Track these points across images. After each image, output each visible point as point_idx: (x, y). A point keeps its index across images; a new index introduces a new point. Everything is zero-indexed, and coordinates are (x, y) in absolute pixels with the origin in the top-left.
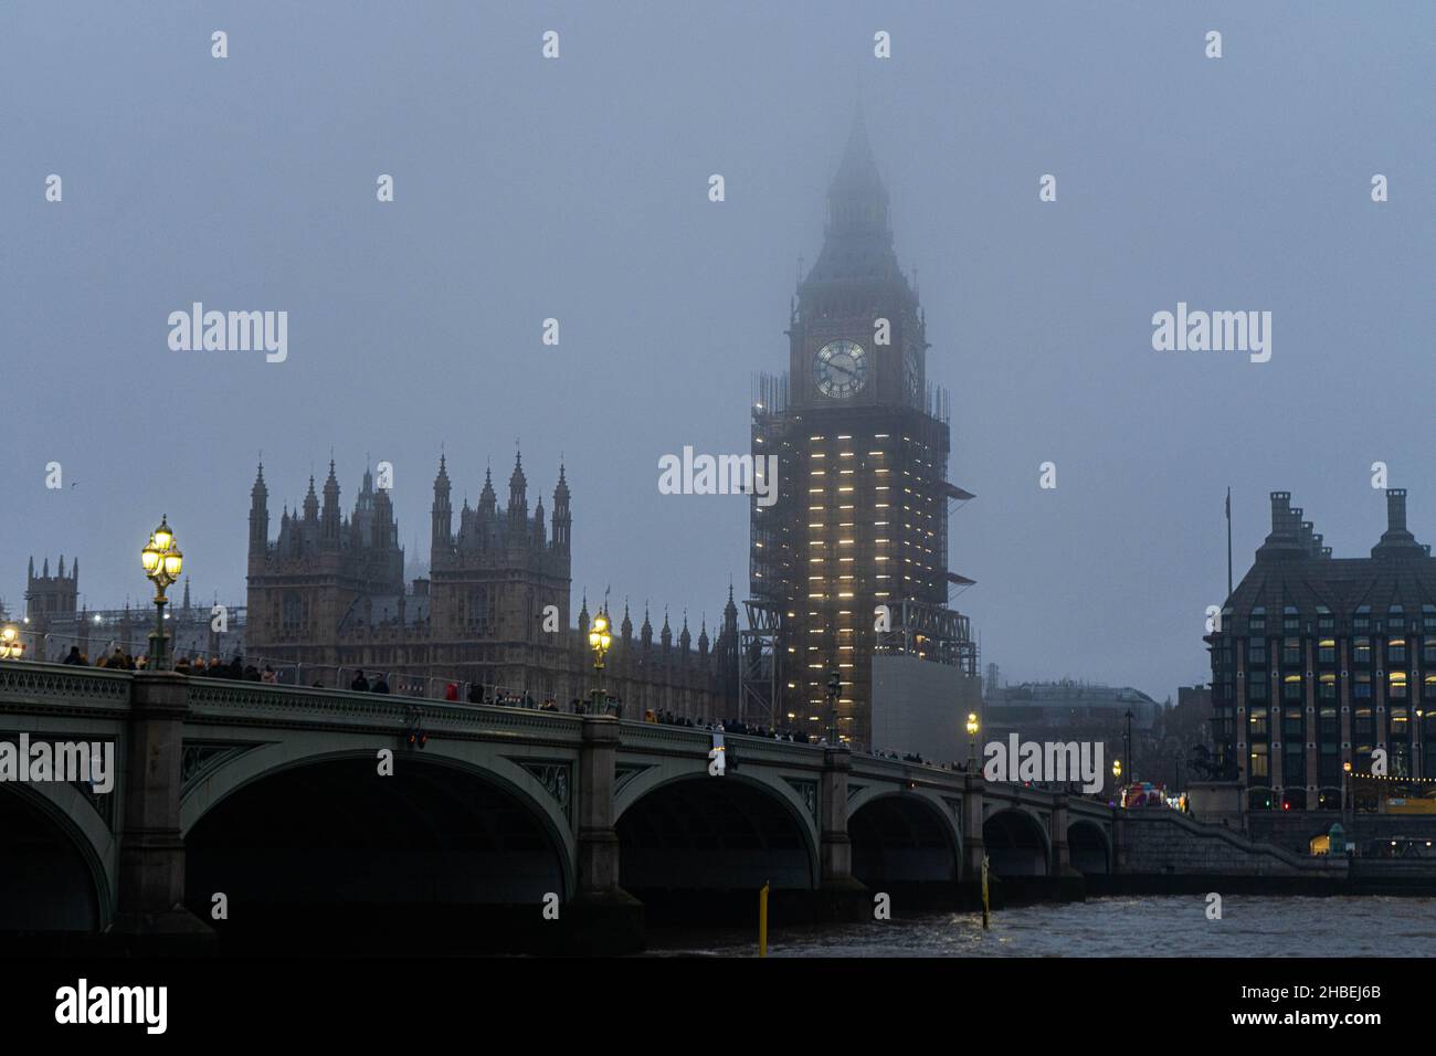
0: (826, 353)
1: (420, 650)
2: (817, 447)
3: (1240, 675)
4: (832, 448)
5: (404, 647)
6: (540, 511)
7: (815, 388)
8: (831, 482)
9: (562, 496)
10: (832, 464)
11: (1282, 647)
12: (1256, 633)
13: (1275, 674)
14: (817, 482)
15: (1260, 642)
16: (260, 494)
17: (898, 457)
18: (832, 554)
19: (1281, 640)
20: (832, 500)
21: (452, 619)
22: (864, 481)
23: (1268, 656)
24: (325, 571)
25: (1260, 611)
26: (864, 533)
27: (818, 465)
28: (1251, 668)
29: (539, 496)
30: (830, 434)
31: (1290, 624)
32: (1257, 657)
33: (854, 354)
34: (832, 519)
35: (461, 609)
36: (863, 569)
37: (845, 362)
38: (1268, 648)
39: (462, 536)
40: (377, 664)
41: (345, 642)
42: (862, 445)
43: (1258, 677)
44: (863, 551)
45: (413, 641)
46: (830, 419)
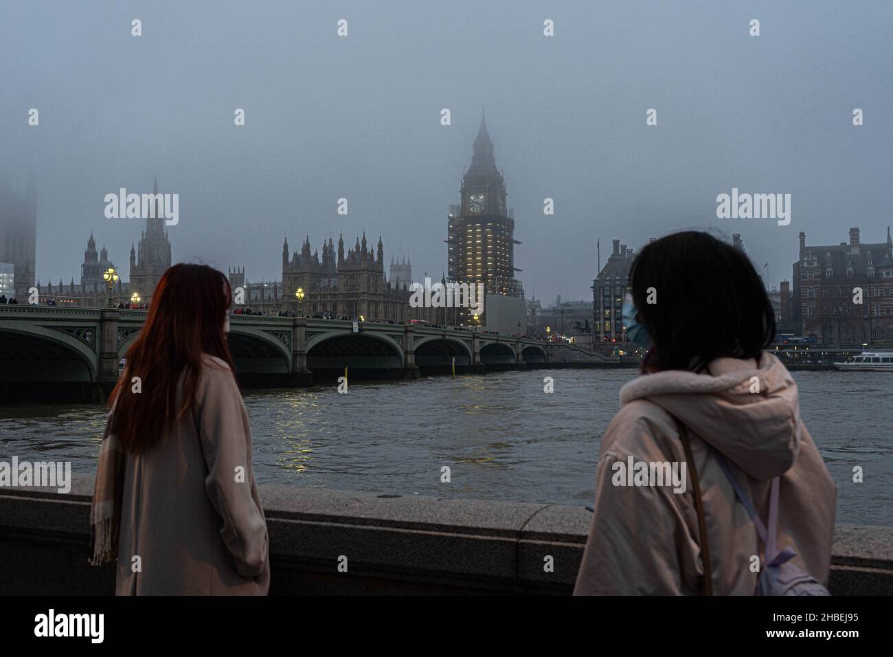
0: (472, 198)
1: (335, 295)
2: (469, 228)
3: (602, 299)
4: (474, 228)
5: (330, 294)
6: (372, 251)
7: (469, 210)
8: (474, 239)
9: (380, 246)
10: (474, 234)
11: (615, 290)
12: (607, 286)
13: (613, 298)
14: (469, 239)
15: (608, 288)
16: (286, 247)
17: (495, 230)
18: (475, 262)
19: (614, 287)
20: (474, 245)
21: (345, 285)
22: (484, 238)
23: (610, 293)
24: (306, 271)
25: (608, 278)
26: (485, 256)
27: (469, 234)
28: (605, 296)
29: (372, 246)
30: (473, 224)
31: (617, 283)
32: (607, 293)
33: (481, 198)
34: (474, 251)
35: (347, 282)
36: (484, 267)
37: (479, 201)
38: (610, 290)
39: (348, 259)
40: (322, 300)
41: (313, 293)
42: (483, 227)
43: (607, 299)
44: (484, 261)
45: (333, 292)
46: (474, 219)
